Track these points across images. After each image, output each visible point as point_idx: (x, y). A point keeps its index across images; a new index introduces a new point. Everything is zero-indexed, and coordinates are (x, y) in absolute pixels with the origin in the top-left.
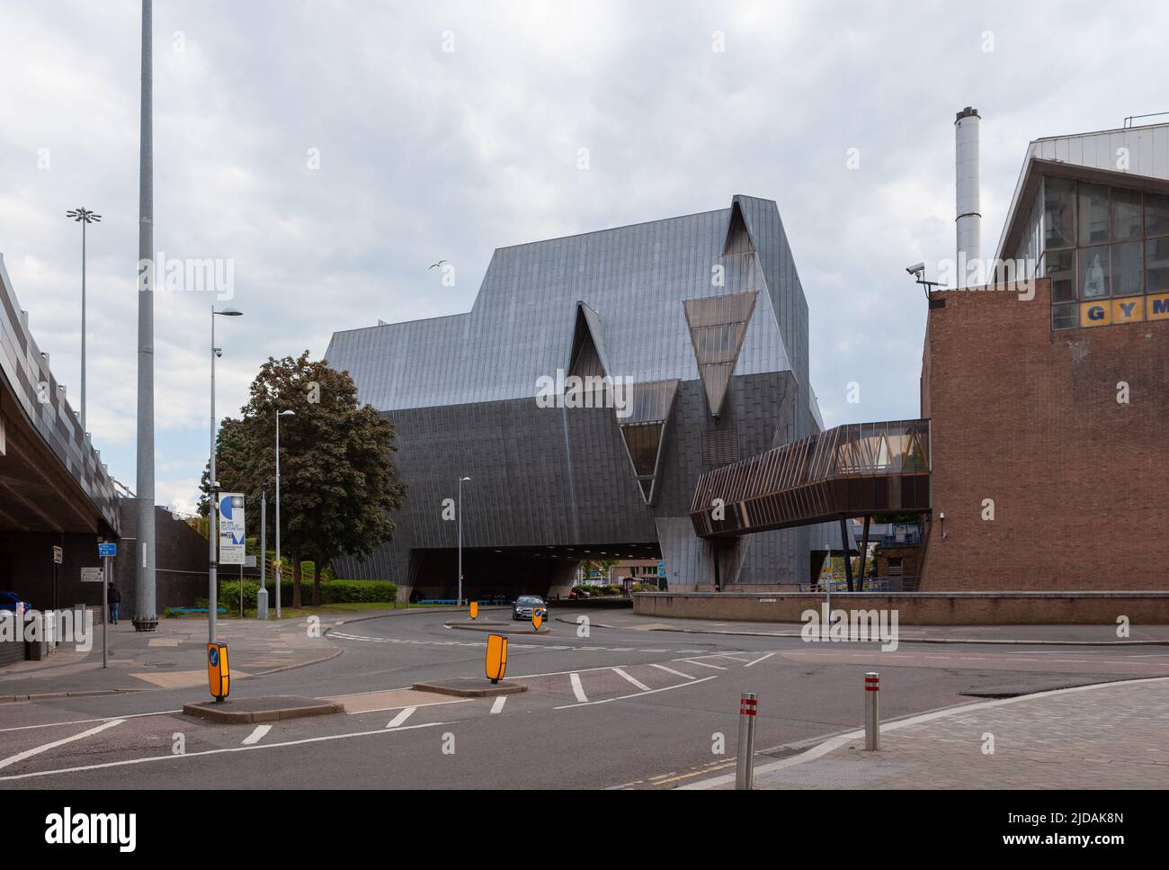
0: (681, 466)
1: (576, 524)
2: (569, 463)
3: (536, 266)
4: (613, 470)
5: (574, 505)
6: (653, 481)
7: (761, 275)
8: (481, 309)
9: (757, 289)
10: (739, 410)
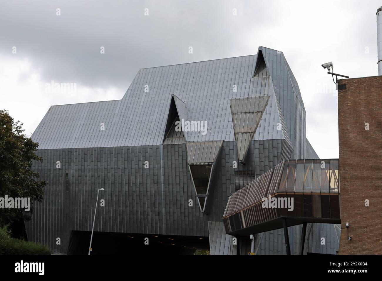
0: (224, 191)
1: (164, 221)
2: (162, 184)
3: (159, 78)
4: (186, 190)
5: (163, 210)
6: (206, 198)
7: (272, 88)
8: (127, 98)
9: (269, 95)
10: (256, 159)
